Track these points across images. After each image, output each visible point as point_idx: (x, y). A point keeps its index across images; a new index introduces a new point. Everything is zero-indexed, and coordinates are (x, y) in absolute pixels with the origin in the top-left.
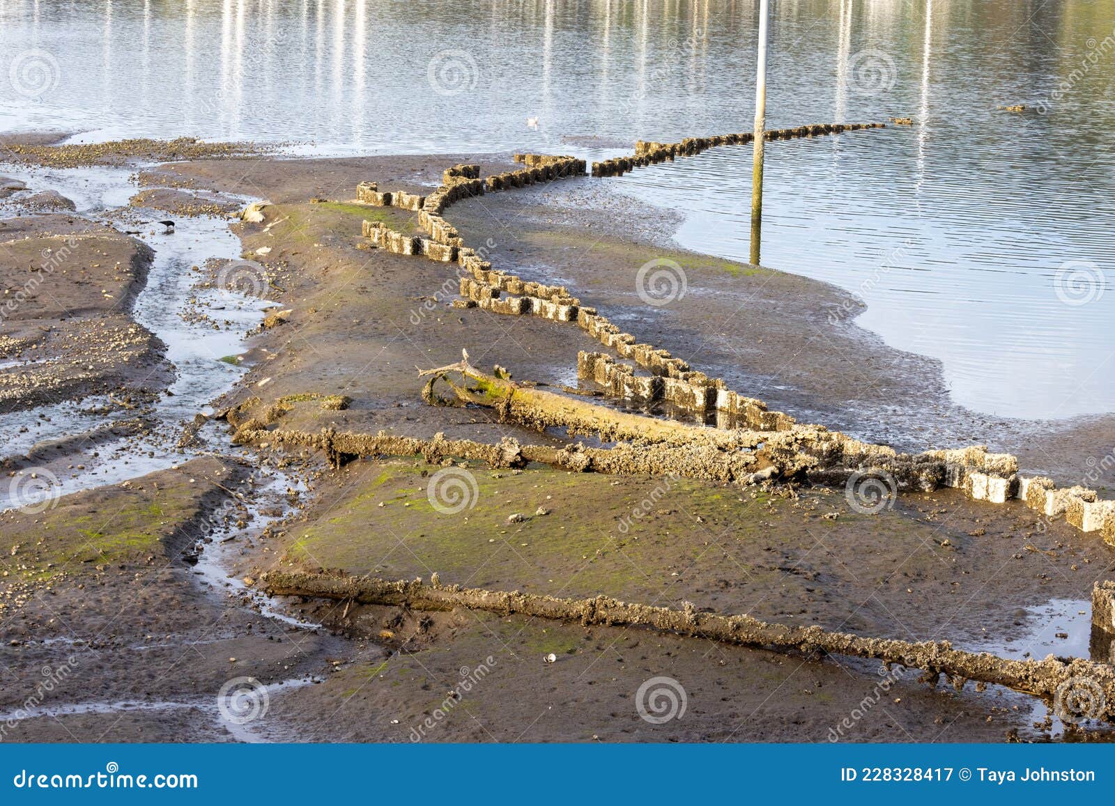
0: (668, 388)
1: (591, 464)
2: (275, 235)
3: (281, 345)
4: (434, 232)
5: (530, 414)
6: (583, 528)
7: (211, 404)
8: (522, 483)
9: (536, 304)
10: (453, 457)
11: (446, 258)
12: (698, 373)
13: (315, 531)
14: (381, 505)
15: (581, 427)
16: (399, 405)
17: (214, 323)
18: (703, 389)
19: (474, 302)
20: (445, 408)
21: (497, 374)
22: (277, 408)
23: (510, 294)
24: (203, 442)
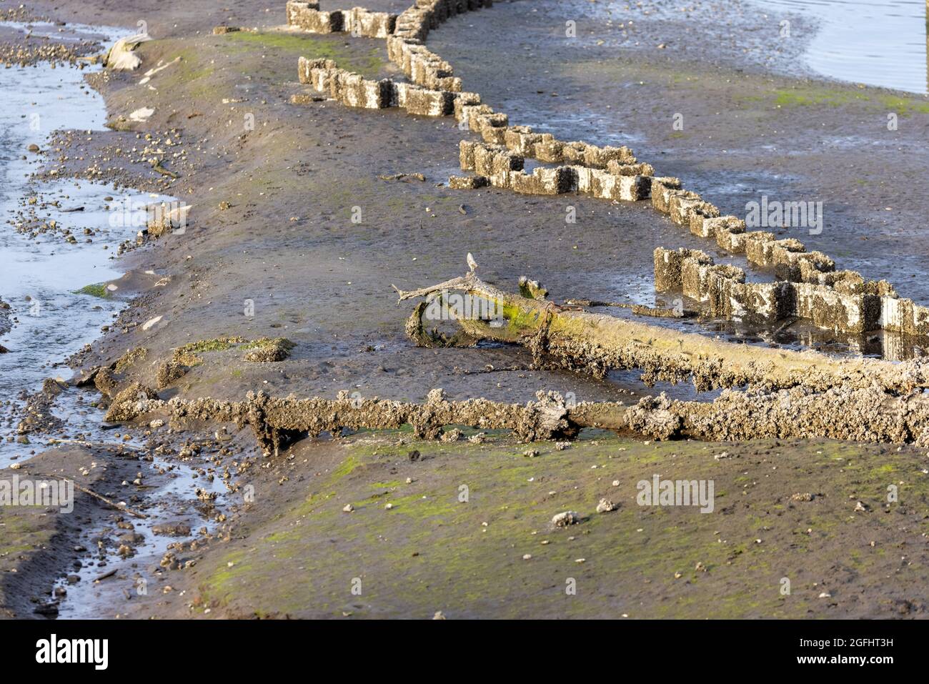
0: (802, 299)
1: (682, 427)
2: (159, 88)
3: (176, 262)
4: (414, 70)
5: (581, 351)
6: (673, 530)
7: (68, 363)
8: (571, 463)
9: (584, 177)
10: (460, 426)
11: (435, 111)
12: (849, 273)
13: (244, 555)
14: (347, 508)
15: (663, 368)
16: (369, 349)
17: (68, 233)
18: (857, 298)
19: (483, 179)
20: (445, 350)
21: (525, 291)
22: (174, 364)
23: (542, 163)
24: (59, 424)
